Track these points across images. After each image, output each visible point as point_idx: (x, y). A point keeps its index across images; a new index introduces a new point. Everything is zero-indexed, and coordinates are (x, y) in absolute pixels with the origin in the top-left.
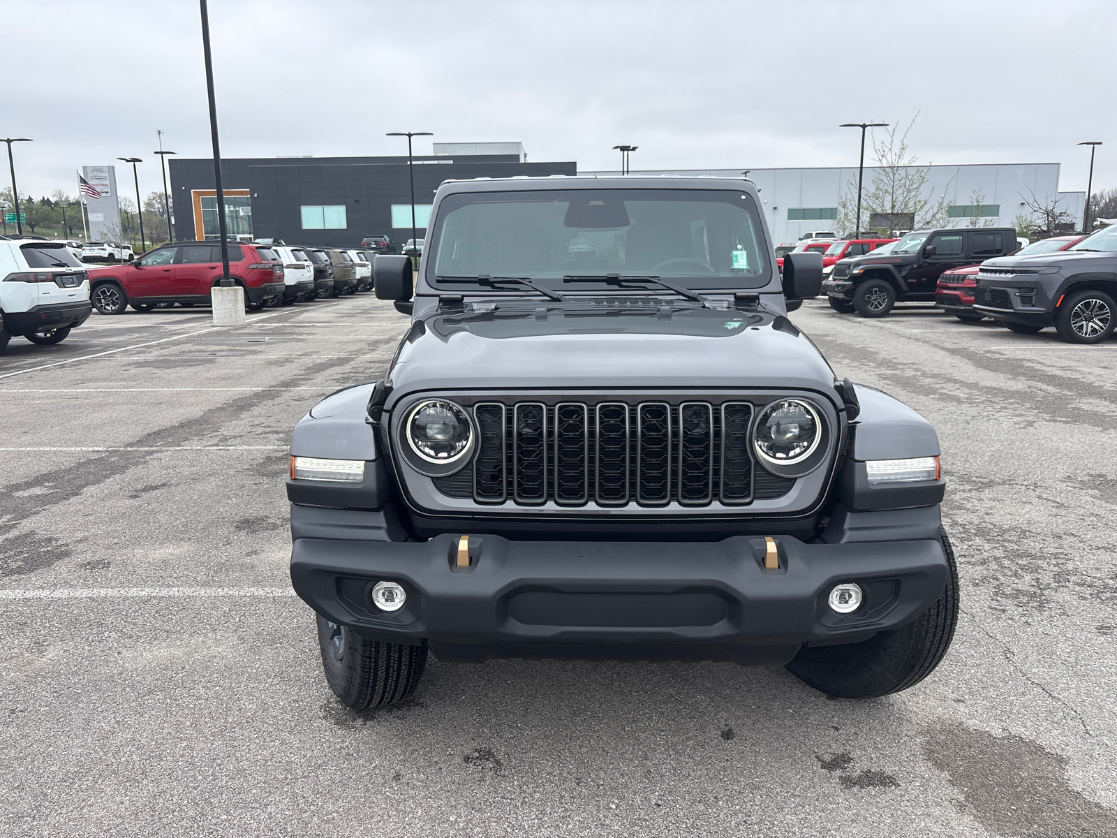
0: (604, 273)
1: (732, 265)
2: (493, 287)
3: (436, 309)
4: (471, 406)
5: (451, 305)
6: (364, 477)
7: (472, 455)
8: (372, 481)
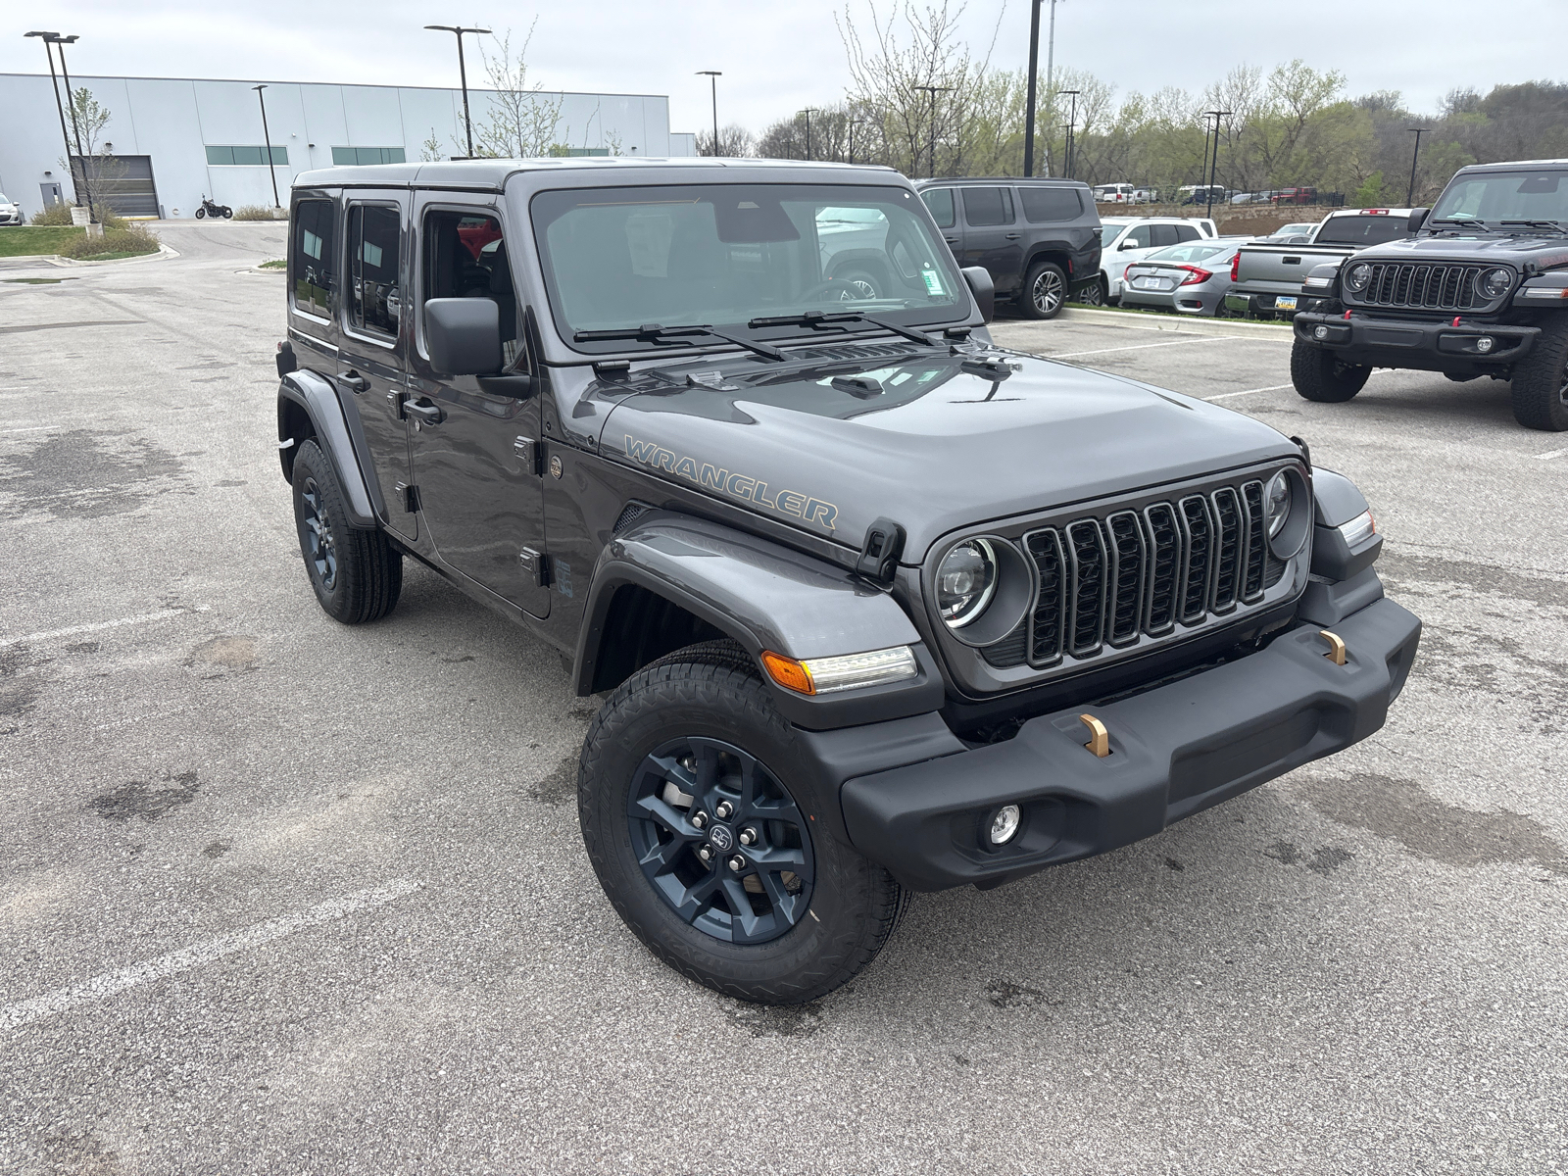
0: (798, 310)
1: (927, 291)
2: (657, 343)
3: (596, 386)
4: (1020, 538)
5: (610, 378)
6: (919, 668)
7: (1029, 605)
8: (933, 671)
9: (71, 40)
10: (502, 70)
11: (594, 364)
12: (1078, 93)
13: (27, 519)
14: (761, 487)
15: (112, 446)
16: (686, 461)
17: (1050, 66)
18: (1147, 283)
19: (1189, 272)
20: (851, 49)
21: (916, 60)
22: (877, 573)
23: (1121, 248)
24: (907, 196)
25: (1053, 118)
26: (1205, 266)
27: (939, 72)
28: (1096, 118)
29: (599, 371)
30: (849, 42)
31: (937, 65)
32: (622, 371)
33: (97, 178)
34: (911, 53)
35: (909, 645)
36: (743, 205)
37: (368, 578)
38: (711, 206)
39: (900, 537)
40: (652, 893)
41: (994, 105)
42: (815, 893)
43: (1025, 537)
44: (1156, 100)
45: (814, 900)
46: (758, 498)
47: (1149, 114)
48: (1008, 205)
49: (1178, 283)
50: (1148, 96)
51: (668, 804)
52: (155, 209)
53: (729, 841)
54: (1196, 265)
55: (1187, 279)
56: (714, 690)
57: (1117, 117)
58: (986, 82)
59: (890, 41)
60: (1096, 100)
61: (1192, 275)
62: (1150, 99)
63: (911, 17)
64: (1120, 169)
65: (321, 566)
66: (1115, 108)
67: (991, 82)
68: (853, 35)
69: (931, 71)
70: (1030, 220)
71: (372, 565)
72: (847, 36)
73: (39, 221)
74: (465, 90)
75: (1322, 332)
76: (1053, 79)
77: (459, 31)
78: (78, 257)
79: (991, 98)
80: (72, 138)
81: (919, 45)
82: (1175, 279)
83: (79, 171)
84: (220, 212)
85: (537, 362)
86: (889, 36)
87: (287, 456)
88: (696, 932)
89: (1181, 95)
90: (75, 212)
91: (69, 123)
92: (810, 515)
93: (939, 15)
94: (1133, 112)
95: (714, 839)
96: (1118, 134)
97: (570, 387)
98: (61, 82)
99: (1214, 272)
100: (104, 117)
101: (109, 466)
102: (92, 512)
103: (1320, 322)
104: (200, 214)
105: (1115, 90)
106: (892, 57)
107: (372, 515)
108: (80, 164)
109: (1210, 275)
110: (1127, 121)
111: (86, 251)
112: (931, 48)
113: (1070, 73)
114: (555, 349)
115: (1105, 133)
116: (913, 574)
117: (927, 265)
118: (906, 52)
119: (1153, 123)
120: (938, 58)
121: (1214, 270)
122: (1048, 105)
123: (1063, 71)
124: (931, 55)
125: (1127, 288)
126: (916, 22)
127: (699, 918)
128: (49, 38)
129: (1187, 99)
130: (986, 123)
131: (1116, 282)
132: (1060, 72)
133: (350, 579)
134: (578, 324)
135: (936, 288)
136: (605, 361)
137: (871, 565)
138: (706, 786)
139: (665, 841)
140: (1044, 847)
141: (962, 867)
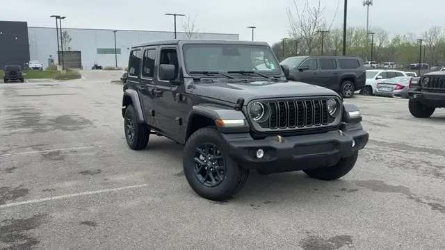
3: (193, 82)
5: (196, 80)
6: (245, 124)
7: (269, 116)
8: (248, 125)
9: (63, 18)
10: (187, 26)
13: (56, 131)
15: (75, 118)
18: (384, 89)
22: (239, 107)
23: (377, 79)
26: (402, 84)
28: (384, 42)
29: (194, 79)
31: (317, 24)
32: (199, 79)
33: (66, 58)
35: (244, 119)
36: (228, 48)
37: (141, 137)
38: (221, 48)
39: (243, 100)
42: (226, 173)
43: (269, 103)
44: (404, 36)
45: (226, 175)
47: (402, 41)
48: (334, 63)
49: (393, 89)
51: (200, 160)
52: (80, 67)
53: (211, 164)
54: (399, 83)
55: (396, 88)
57: (391, 41)
60: (383, 36)
61: (398, 87)
62: (402, 36)
65: (130, 136)
66: (390, 39)
70: (342, 68)
71: (142, 133)
73: (48, 69)
74: (175, 32)
75: (415, 96)
76: (368, 31)
77: (175, 15)
78: (58, 79)
80: (60, 45)
81: (311, 18)
82: (392, 88)
83: (61, 55)
84: (99, 68)
85: (182, 77)
87: (124, 110)
90: (58, 66)
91: (60, 41)
94: (396, 40)
95: (208, 165)
96: (391, 47)
97: (188, 82)
98: (59, 30)
100: (70, 39)
101: (74, 122)
102: (71, 130)
103: (415, 93)
104: (93, 68)
107: (144, 120)
108: (61, 53)
109: (403, 87)
110: (394, 43)
111: (61, 78)
112: (315, 19)
114: (185, 75)
116: (245, 107)
119: (403, 44)
121: (405, 85)
124: (315, 21)
125: (377, 90)
127: (205, 183)
128: (57, 17)
131: (375, 89)
133: (137, 137)
134: (191, 70)
135: (273, 67)
136: (195, 77)
137: (238, 105)
138: (207, 154)
139: (199, 167)
140: (268, 158)
141: (250, 159)
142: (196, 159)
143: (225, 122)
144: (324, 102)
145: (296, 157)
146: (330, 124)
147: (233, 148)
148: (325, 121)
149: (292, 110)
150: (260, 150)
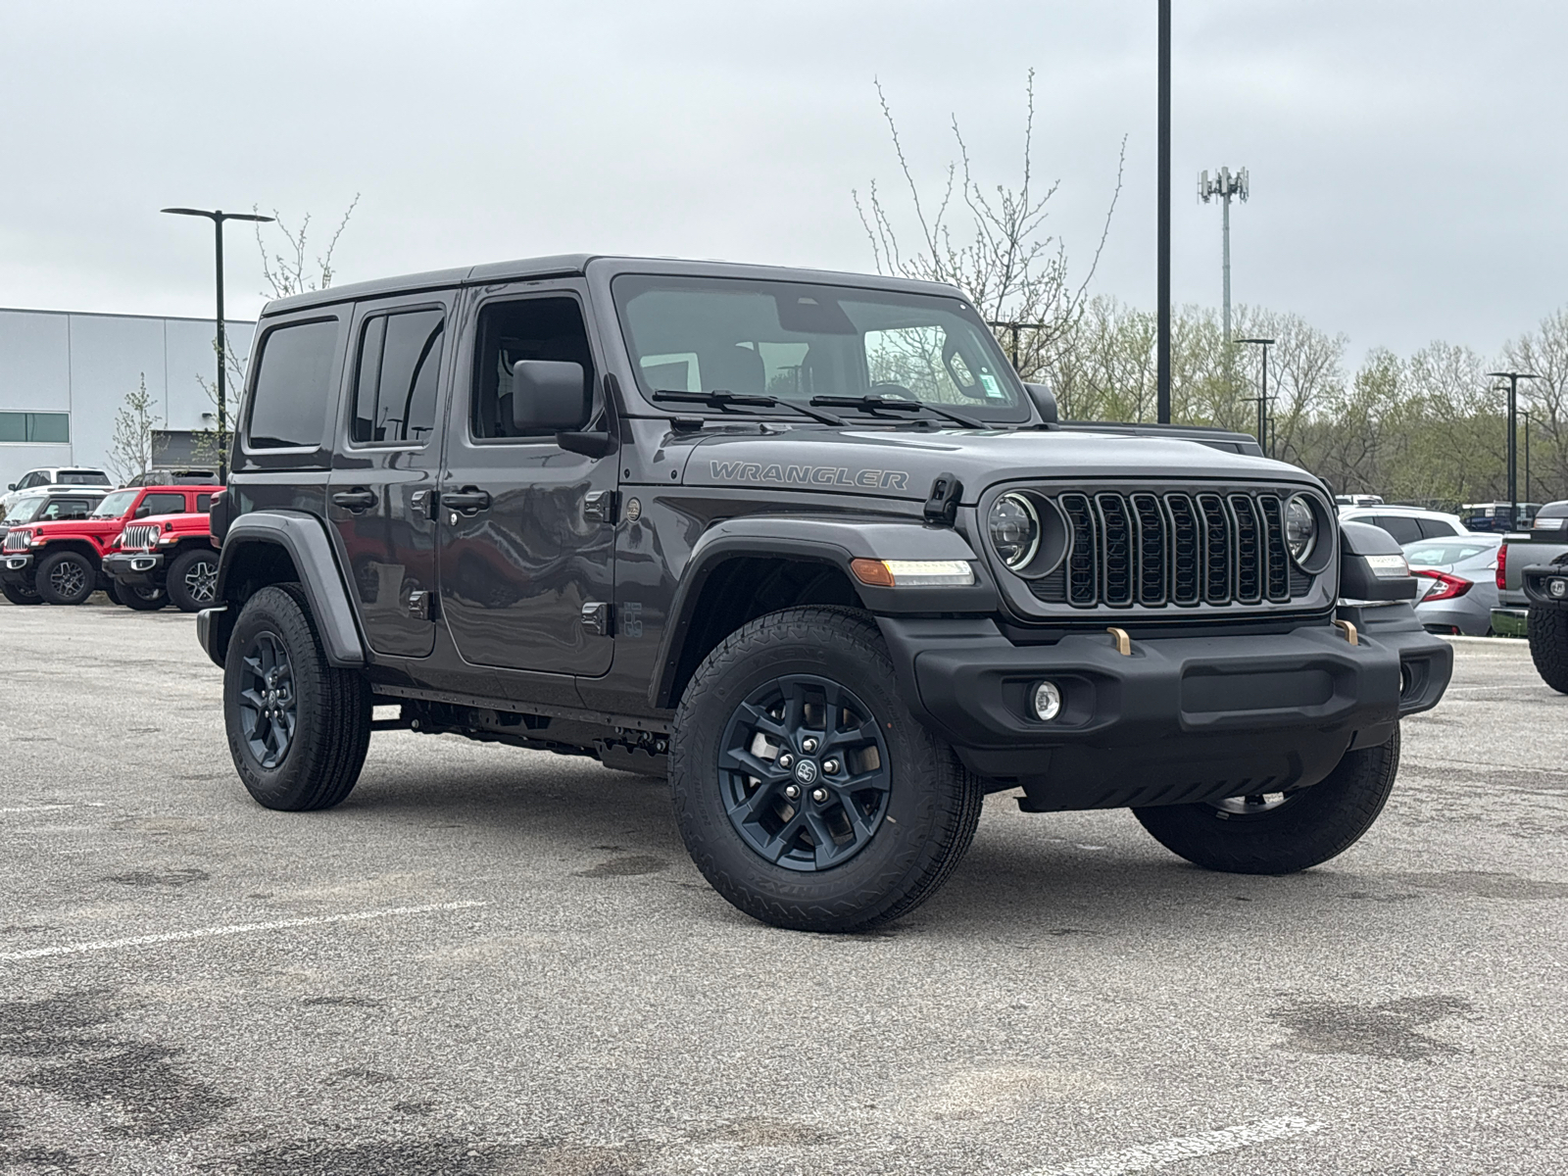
1: (985, 392)
2: (724, 409)
3: (671, 436)
4: (1056, 498)
5: (684, 430)
6: (977, 578)
7: (1066, 550)
8: (987, 582)
10: (292, 277)
11: (671, 419)
12: (1272, 342)
14: (842, 472)
16: (772, 468)
17: (1227, 304)
19: (1434, 581)
20: (880, 244)
21: (982, 261)
22: (941, 510)
24: (963, 307)
25: (1236, 391)
26: (1460, 572)
27: (1017, 281)
28: (1314, 392)
29: (673, 423)
30: (876, 235)
31: (1016, 270)
32: (696, 427)
34: (975, 250)
35: (968, 561)
36: (802, 301)
37: (336, 738)
38: (772, 299)
39: (959, 489)
40: (739, 841)
41: (1129, 367)
42: (892, 800)
43: (1060, 498)
44: (1419, 363)
45: (891, 807)
46: (840, 480)
47: (1409, 388)
50: (1404, 355)
51: (754, 757)
53: (813, 772)
54: (1445, 569)
55: (1432, 591)
56: (804, 628)
57: (1351, 390)
58: (1112, 327)
59: (941, 235)
60: (1311, 364)
61: (1440, 585)
62: (1408, 361)
63: (973, 200)
64: (1361, 477)
66: (1348, 375)
67: (1121, 330)
68: (883, 224)
69: (1008, 278)
71: (342, 720)
72: (873, 225)
76: (1233, 327)
77: (218, 217)
79: (1123, 355)
81: (987, 240)
85: (618, 415)
86: (941, 227)
88: (780, 870)
89: (1464, 356)
92: (885, 484)
93: (1016, 199)
94: (1378, 383)
95: (800, 774)
96: (1356, 416)
97: (649, 436)
99: (1475, 581)
103: (1554, 574)
105: (1345, 346)
106: (944, 258)
107: (359, 649)
109: (1468, 586)
110: (1370, 398)
112: (1007, 244)
113: (1261, 317)
114: (635, 404)
115: (1334, 419)
116: (970, 511)
117: (984, 370)
118: (967, 250)
119: (1417, 401)
120: (1017, 260)
122: (1226, 369)
123: (1249, 314)
124: (1007, 256)
126: (981, 208)
127: (783, 858)
129: (1474, 364)
130: (1115, 397)
132: (1243, 315)
133: (316, 738)
134: (658, 386)
135: (994, 391)
136: (682, 417)
137: (938, 505)
138: (794, 730)
139: (750, 791)
140: (1081, 721)
141: (1012, 723)
142: (737, 754)
143: (897, 568)
144: (1271, 505)
145: (1191, 719)
146: (1297, 603)
147: (937, 676)
148: (1279, 590)
149: (1153, 534)
150: (1044, 688)
